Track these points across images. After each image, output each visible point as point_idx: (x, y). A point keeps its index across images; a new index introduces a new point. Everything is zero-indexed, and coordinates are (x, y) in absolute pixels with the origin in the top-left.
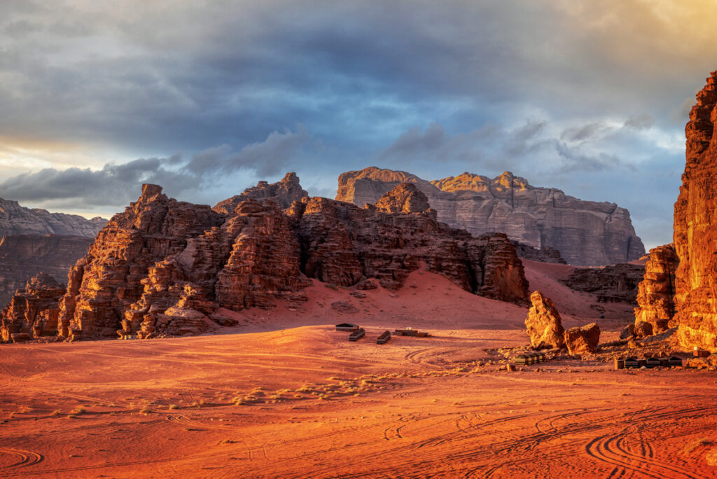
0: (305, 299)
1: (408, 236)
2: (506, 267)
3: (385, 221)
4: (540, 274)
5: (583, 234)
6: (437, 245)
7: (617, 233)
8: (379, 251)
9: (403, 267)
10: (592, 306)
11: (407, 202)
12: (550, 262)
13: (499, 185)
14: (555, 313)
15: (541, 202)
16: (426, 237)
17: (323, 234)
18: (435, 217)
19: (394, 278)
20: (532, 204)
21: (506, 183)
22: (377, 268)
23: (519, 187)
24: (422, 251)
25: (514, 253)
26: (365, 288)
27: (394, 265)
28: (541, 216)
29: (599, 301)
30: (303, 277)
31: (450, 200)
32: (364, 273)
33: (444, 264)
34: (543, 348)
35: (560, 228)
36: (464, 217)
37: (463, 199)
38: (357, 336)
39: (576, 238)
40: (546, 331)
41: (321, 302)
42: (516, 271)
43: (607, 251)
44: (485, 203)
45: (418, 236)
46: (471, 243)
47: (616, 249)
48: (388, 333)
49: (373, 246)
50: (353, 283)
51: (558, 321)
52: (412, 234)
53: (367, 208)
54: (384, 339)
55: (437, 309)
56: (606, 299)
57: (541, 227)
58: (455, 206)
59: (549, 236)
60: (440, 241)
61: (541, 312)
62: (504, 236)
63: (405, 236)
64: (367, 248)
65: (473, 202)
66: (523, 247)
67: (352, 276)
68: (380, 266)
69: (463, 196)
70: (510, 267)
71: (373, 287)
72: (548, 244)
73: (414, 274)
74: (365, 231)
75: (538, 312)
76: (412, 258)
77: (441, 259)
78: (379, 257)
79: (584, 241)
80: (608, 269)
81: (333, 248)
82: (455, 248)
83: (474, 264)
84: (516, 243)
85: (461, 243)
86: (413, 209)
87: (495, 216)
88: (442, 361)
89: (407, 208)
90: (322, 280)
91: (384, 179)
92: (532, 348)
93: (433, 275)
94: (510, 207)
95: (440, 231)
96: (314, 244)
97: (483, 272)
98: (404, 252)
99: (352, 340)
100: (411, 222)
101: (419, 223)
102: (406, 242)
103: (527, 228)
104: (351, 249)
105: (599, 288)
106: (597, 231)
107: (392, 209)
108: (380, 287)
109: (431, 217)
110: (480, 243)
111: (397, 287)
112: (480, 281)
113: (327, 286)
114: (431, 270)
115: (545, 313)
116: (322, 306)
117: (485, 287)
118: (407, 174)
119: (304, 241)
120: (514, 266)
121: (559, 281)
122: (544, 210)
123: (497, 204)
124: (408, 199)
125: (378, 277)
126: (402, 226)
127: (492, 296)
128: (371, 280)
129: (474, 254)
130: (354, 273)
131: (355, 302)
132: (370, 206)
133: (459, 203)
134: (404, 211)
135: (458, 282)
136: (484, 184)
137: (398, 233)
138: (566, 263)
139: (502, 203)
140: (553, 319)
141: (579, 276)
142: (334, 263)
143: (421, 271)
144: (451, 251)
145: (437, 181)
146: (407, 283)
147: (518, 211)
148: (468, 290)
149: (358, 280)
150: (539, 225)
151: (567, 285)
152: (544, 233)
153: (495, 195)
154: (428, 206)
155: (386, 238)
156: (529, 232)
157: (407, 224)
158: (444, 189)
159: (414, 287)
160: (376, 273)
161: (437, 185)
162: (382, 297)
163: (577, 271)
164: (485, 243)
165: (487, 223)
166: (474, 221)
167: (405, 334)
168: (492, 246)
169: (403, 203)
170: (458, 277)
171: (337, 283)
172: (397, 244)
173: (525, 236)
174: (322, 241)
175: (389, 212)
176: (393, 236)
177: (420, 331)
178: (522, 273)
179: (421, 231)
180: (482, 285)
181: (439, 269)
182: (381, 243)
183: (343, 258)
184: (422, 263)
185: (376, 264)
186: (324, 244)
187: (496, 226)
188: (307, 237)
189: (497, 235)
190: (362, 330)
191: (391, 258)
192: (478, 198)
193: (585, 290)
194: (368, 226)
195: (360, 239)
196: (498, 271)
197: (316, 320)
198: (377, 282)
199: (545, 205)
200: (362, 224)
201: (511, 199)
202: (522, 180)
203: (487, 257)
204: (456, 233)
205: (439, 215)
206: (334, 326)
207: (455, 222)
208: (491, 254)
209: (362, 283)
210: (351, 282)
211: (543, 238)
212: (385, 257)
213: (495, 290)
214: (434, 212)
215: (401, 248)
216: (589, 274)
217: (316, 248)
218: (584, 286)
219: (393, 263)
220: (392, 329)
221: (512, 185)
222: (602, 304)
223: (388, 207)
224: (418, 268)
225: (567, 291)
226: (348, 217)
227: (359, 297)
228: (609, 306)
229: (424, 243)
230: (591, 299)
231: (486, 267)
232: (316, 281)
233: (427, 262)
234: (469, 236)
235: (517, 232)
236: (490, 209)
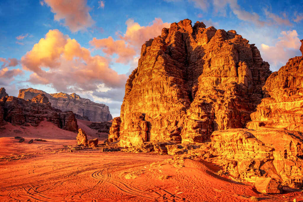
0: (5, 129)
1: (41, 110)
2: (72, 121)
3: (34, 105)
4: (82, 124)
5: (95, 113)
6: (50, 113)
7: (105, 113)
8: (31, 114)
9: (39, 119)
10: (96, 133)
11: (42, 100)
12: (85, 120)
13: (71, 97)
14: (85, 135)
15: (83, 103)
16: (47, 111)
17: (12, 108)
18: (51, 105)
19: (36, 123)
20: (81, 103)
21: (73, 96)
22: (30, 120)
23: (77, 98)
24: (45, 115)
25: (74, 117)
26: (26, 126)
27: (36, 119)
28: (83, 107)
29: (98, 132)
30: (4, 121)
31: (56, 100)
32: (26, 121)
33: (52, 119)
34: (81, 145)
35: (89, 111)
36: (60, 105)
37: (60, 100)
38: (22, 141)
39: (93, 113)
40: (82, 141)
41: (10, 129)
42: (75, 122)
43: (102, 118)
44: (67, 102)
45: (45, 110)
46: (61, 113)
47: (104, 117)
48: (32, 140)
49: (29, 113)
50: (22, 124)
51: (86, 138)
52: (43, 110)
53: (28, 100)
54: (31, 142)
55: (49, 133)
56: (100, 132)
57: (83, 110)
58: (57, 102)
59: (85, 113)
60: (52, 112)
61: (81, 135)
62: (72, 112)
63: (40, 110)
64: (28, 113)
65: (63, 101)
66: (77, 115)
67: (22, 122)
68: (31, 119)
69: (60, 99)
70: (73, 121)
71: (29, 126)
72: (85, 115)
73: (42, 122)
74: (27, 108)
75: (80, 135)
76: (42, 117)
77: (52, 118)
78: (31, 116)
79: (95, 114)
80: (102, 123)
81: (16, 113)
82: (56, 115)
83: (62, 120)
84: (75, 114)
85: (58, 113)
86: (44, 102)
87: (69, 106)
88: (49, 149)
89: (41, 101)
90: (11, 123)
91: (35, 92)
92: (78, 145)
93: (49, 123)
94: (74, 103)
95: (52, 109)
96: (9, 111)
97: (65, 122)
98: (40, 115)
99: (20, 142)
100: (43, 106)
101: (45, 106)
102: (40, 112)
103: (79, 110)
104: (22, 113)
105: (99, 128)
106: (99, 112)
107: (36, 101)
108: (31, 126)
109: (49, 105)
110: (64, 114)
111: (36, 126)
112: (63, 125)
113: (12, 125)
114: (48, 121)
115: (83, 135)
116: (10, 131)
117: (65, 127)
118: (42, 91)
119: (6, 110)
120: (74, 121)
121: (87, 126)
122: (84, 105)
123: (70, 102)
124: (42, 99)
125: (30, 122)
126: (40, 107)
127: (67, 130)
128: (28, 123)
129: (62, 117)
130: (22, 121)
131: (22, 130)
132: (29, 100)
133: (59, 101)
134: (40, 103)
135: (56, 125)
136: (67, 96)
137: (38, 109)
138: (90, 121)
139: (72, 102)
140: (85, 137)
141: (93, 125)
142: (15, 117)
143: (45, 121)
144: (55, 115)
145: (52, 94)
146: (40, 125)
147: (77, 104)
148: (59, 128)
149: (24, 123)
150: (82, 109)
151: (90, 127)
152: (84, 112)
153: (70, 99)
154: (48, 101)
155: (34, 111)
156: (79, 111)
157: (41, 106)
158: (54, 97)
159: (42, 126)
160: (30, 121)
161: (52, 95)
162: (31, 129)
163: (93, 123)
164: (66, 114)
165: (67, 107)
166: (63, 107)
167: (38, 140)
168: (68, 115)
169: (40, 100)
170: (57, 124)
171: (16, 124)
172: (37, 112)
173: (78, 112)
174: (12, 110)
175: (36, 102)
176: (36, 110)
177: (43, 139)
178: (76, 123)
179: (46, 109)
180: (64, 126)
181: (51, 121)
182: (32, 112)
183: (19, 116)
184: (45, 119)
185: (30, 118)
186: (13, 111)
187: (70, 109)
188: (7, 109)
189: (70, 111)
190: (24, 139)
191: (35, 117)
192: (65, 100)
193: (95, 129)
194: (28, 106)
195: (25, 110)
196: (69, 122)
197: (8, 135)
198: (30, 124)
199: (84, 103)
200: (26, 105)
201: (75, 101)
202: (78, 96)
203: (66, 118)
204: (57, 110)
205: (52, 104)
206: (14, 137)
207: (57, 107)
208: (67, 117)
209: (25, 124)
210: (21, 124)
211: (83, 113)
212: (33, 116)
213: (68, 128)
214: (50, 103)
215: (39, 114)
216: (96, 124)
217: (10, 112)
218: (94, 127)
219: (36, 118)
220: (34, 139)
221: (75, 97)
222: (99, 133)
223: (35, 101)
224: (44, 120)
225: (89, 129)
226: (21, 103)
227: (23, 128)
228: (101, 133)
229: (46, 113)
230: (97, 131)
231: (66, 121)
232: (9, 123)
233: (47, 118)
234: (61, 111)
235: (76, 111)
236: (68, 104)
